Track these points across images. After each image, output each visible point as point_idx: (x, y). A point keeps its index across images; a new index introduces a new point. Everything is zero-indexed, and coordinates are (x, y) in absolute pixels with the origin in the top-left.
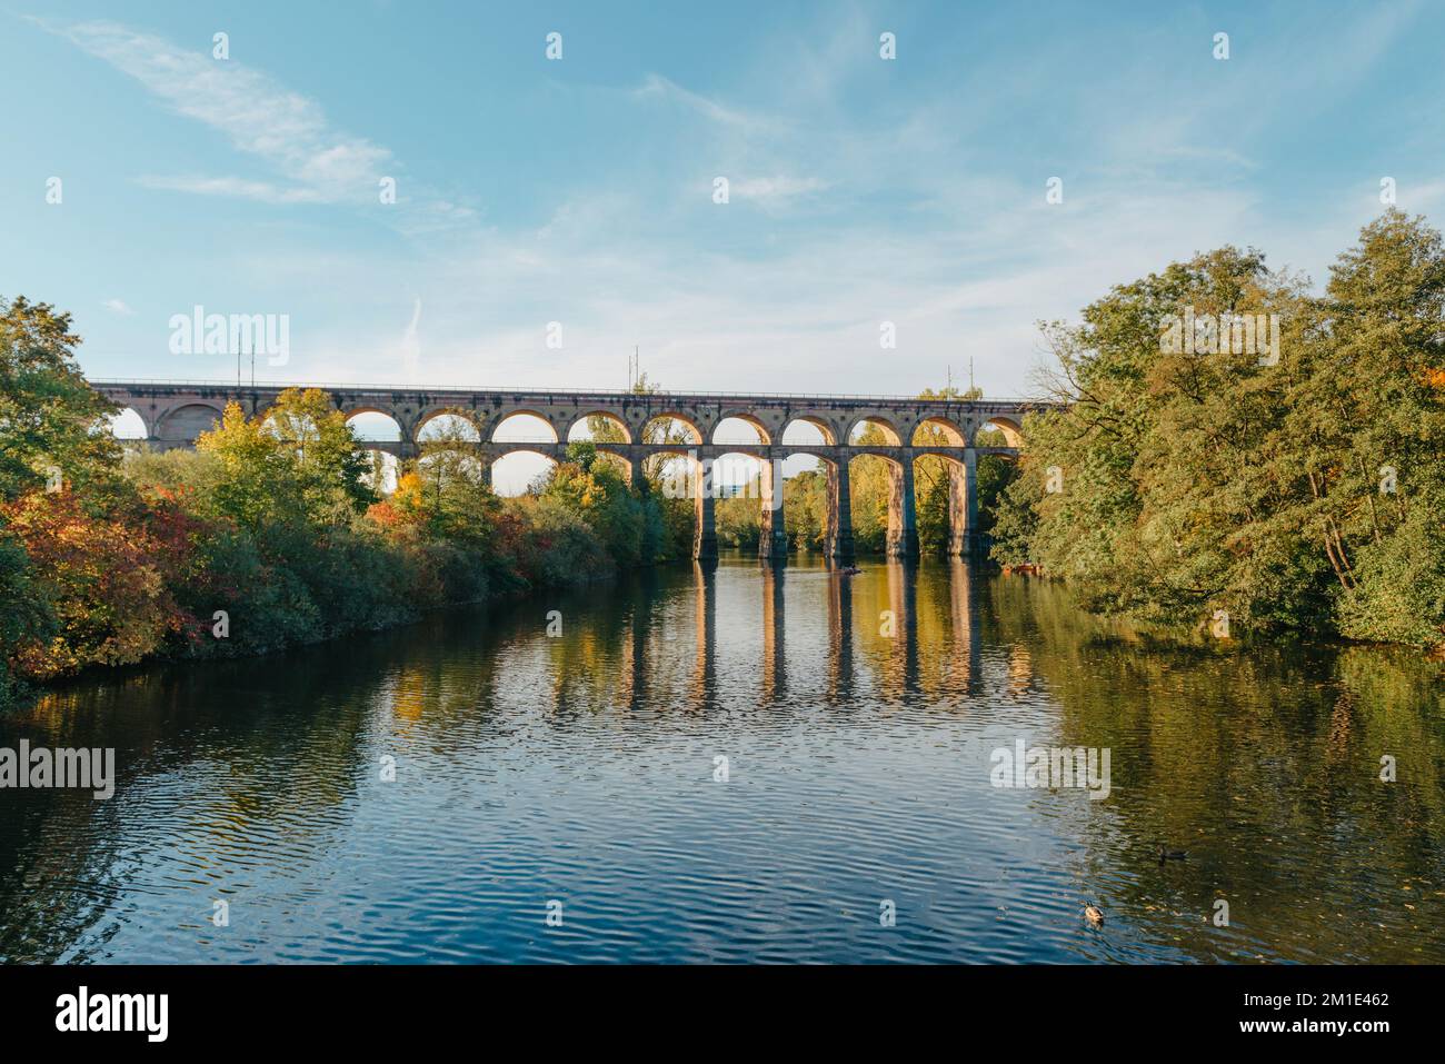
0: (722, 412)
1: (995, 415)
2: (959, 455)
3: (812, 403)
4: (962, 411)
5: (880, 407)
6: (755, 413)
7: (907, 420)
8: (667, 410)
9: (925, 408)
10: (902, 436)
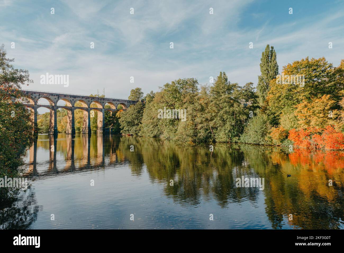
0: (40, 96)
1: (109, 102)
2: (101, 110)
3: (65, 96)
4: (101, 100)
5: (82, 98)
6: (49, 97)
7: (89, 101)
9: (93, 99)
10: (88, 105)
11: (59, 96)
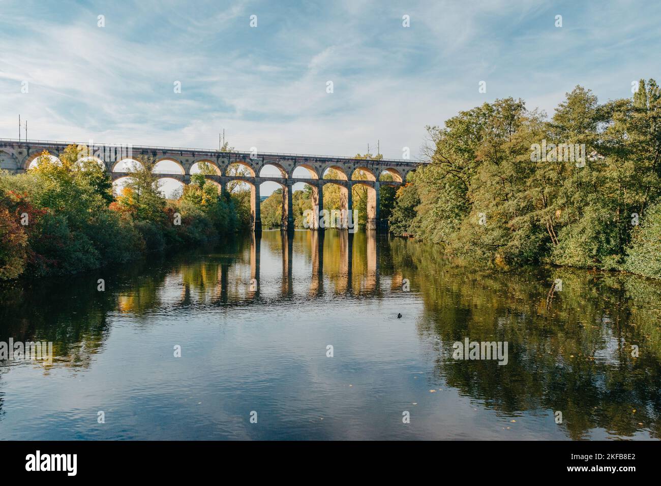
0: (264, 162)
1: (388, 167)
2: (372, 185)
3: (306, 159)
4: (374, 165)
5: (337, 161)
6: (280, 163)
7: (350, 168)
8: (238, 160)
9: (357, 163)
10: (347, 175)
11: (295, 159)
